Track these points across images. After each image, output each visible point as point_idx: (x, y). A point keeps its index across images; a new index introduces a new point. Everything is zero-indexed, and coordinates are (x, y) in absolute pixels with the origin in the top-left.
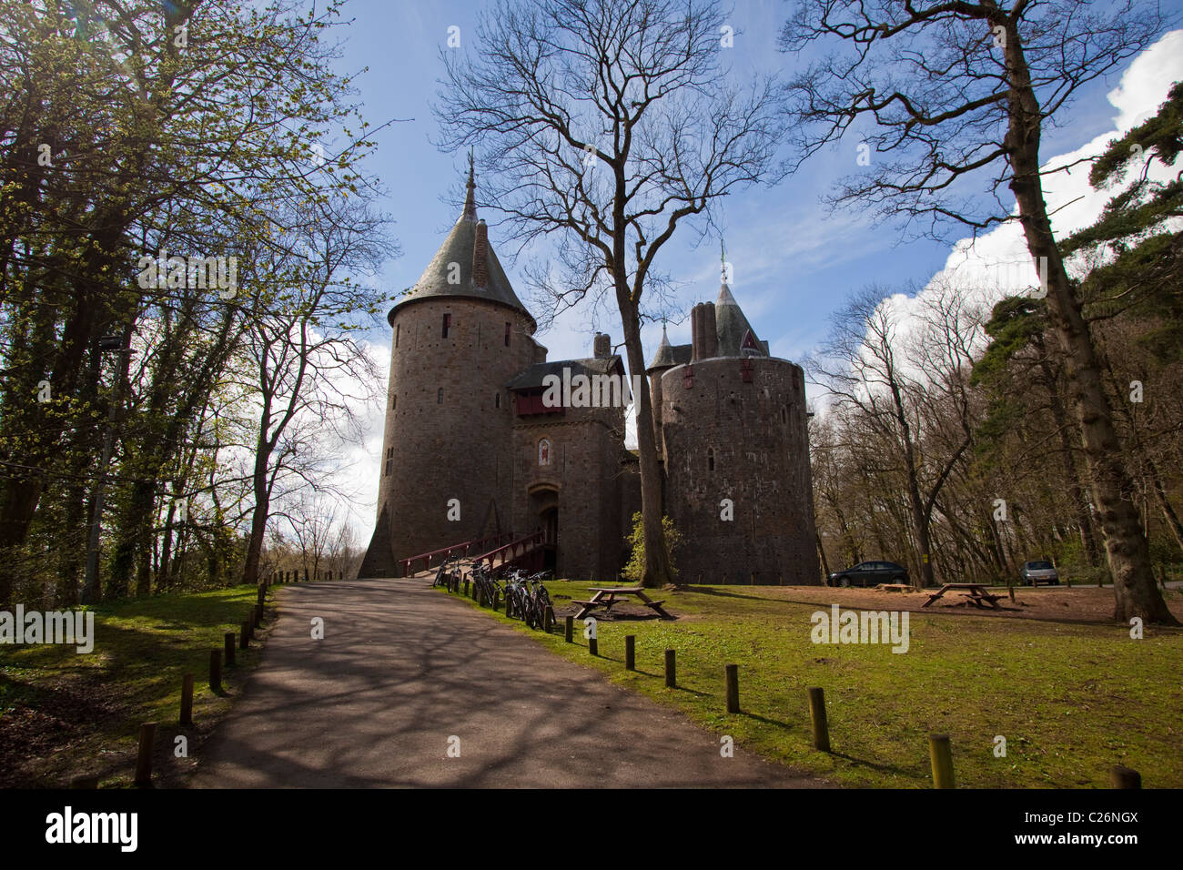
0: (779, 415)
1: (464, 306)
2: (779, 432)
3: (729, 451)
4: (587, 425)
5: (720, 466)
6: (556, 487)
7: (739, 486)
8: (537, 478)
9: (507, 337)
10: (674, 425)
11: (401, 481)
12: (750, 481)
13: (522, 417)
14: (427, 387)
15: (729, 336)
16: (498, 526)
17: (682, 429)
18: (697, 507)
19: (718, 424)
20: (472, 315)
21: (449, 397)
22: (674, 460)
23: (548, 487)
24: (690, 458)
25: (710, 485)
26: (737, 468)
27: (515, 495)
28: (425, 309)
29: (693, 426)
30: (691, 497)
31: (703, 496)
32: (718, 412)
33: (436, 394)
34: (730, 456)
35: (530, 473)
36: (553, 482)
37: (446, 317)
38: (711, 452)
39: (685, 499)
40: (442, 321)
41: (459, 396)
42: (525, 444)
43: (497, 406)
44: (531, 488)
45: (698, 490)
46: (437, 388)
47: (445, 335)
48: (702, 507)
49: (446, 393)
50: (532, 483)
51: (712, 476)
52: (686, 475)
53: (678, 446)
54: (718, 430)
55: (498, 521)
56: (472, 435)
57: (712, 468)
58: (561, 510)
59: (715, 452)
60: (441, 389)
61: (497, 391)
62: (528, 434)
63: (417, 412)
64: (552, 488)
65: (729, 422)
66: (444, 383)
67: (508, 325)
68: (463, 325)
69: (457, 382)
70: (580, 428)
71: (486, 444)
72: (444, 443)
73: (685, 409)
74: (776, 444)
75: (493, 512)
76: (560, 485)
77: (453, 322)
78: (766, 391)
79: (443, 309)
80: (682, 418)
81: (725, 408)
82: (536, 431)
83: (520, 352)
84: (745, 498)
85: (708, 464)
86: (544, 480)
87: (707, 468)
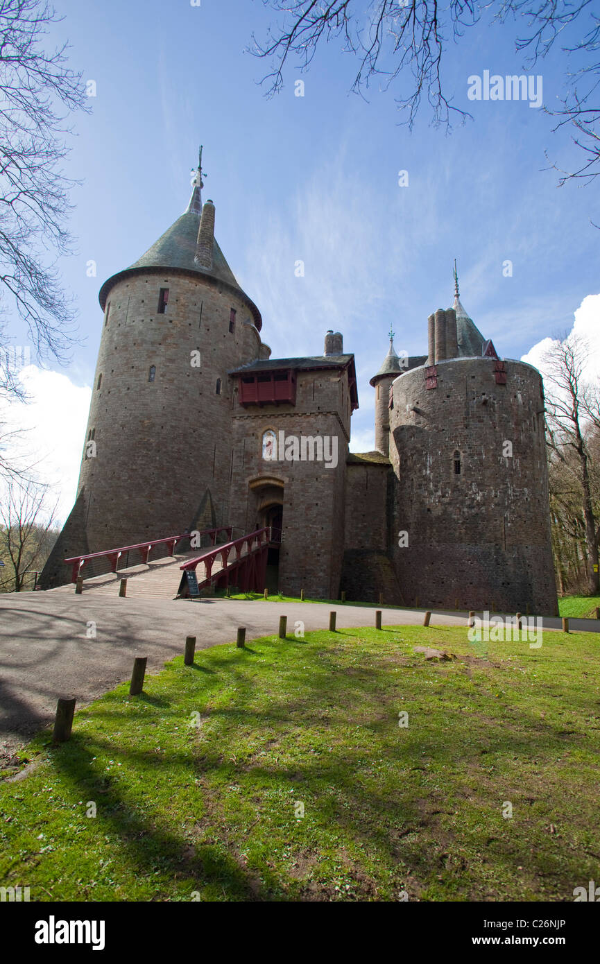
0: (530, 422)
1: (185, 282)
2: (530, 438)
3: (480, 454)
4: (320, 416)
5: (468, 469)
6: (283, 482)
7: (490, 491)
8: (260, 471)
9: (232, 324)
10: (411, 427)
11: (101, 465)
12: (501, 487)
13: (245, 405)
14: (136, 363)
15: (469, 344)
16: (214, 520)
17: (421, 431)
18: (437, 511)
19: (467, 427)
20: (193, 293)
21: (162, 376)
22: (409, 463)
23: (272, 482)
24: (430, 460)
25: (456, 489)
26: (488, 473)
27: (233, 489)
28: (138, 282)
29: (436, 428)
30: (431, 501)
31: (446, 500)
32: (467, 413)
33: (146, 372)
34: (481, 460)
35: (252, 465)
36: (278, 476)
37: (163, 292)
38: (457, 454)
39: (422, 503)
40: (158, 296)
41: (173, 376)
42: (247, 435)
43: (218, 392)
44: (251, 482)
45: (440, 493)
46: (148, 366)
47: (161, 310)
48: (445, 511)
49: (158, 372)
50: (254, 477)
51: (458, 479)
52: (426, 478)
53: (415, 448)
54: (466, 432)
55: (213, 513)
56: (187, 419)
57: (457, 471)
58: (286, 506)
59: (462, 454)
60: (153, 366)
61: (218, 377)
62: (249, 424)
63: (124, 391)
64: (277, 483)
65: (480, 425)
66: (157, 361)
67: (234, 311)
68: (182, 301)
69: (172, 361)
70: (312, 419)
71: (203, 430)
72: (153, 425)
73: (426, 410)
74: (528, 451)
75: (208, 504)
76: (286, 480)
77: (170, 298)
78: (519, 396)
79: (159, 282)
80: (422, 419)
81: (475, 410)
82: (260, 421)
83: (246, 343)
84: (496, 505)
85: (453, 467)
86: (268, 474)
87: (452, 471)
